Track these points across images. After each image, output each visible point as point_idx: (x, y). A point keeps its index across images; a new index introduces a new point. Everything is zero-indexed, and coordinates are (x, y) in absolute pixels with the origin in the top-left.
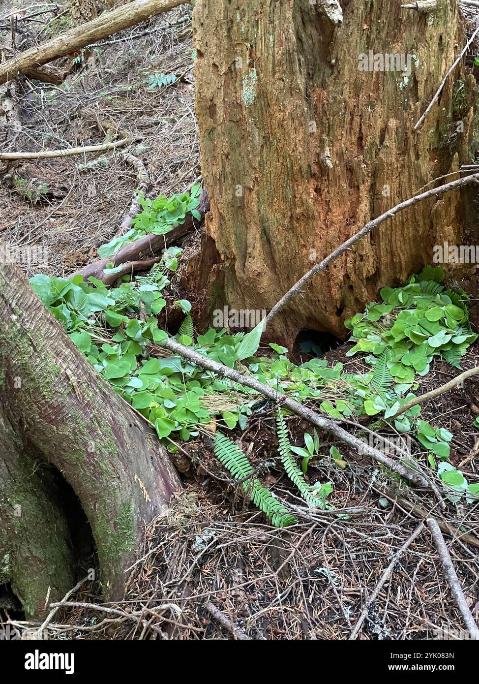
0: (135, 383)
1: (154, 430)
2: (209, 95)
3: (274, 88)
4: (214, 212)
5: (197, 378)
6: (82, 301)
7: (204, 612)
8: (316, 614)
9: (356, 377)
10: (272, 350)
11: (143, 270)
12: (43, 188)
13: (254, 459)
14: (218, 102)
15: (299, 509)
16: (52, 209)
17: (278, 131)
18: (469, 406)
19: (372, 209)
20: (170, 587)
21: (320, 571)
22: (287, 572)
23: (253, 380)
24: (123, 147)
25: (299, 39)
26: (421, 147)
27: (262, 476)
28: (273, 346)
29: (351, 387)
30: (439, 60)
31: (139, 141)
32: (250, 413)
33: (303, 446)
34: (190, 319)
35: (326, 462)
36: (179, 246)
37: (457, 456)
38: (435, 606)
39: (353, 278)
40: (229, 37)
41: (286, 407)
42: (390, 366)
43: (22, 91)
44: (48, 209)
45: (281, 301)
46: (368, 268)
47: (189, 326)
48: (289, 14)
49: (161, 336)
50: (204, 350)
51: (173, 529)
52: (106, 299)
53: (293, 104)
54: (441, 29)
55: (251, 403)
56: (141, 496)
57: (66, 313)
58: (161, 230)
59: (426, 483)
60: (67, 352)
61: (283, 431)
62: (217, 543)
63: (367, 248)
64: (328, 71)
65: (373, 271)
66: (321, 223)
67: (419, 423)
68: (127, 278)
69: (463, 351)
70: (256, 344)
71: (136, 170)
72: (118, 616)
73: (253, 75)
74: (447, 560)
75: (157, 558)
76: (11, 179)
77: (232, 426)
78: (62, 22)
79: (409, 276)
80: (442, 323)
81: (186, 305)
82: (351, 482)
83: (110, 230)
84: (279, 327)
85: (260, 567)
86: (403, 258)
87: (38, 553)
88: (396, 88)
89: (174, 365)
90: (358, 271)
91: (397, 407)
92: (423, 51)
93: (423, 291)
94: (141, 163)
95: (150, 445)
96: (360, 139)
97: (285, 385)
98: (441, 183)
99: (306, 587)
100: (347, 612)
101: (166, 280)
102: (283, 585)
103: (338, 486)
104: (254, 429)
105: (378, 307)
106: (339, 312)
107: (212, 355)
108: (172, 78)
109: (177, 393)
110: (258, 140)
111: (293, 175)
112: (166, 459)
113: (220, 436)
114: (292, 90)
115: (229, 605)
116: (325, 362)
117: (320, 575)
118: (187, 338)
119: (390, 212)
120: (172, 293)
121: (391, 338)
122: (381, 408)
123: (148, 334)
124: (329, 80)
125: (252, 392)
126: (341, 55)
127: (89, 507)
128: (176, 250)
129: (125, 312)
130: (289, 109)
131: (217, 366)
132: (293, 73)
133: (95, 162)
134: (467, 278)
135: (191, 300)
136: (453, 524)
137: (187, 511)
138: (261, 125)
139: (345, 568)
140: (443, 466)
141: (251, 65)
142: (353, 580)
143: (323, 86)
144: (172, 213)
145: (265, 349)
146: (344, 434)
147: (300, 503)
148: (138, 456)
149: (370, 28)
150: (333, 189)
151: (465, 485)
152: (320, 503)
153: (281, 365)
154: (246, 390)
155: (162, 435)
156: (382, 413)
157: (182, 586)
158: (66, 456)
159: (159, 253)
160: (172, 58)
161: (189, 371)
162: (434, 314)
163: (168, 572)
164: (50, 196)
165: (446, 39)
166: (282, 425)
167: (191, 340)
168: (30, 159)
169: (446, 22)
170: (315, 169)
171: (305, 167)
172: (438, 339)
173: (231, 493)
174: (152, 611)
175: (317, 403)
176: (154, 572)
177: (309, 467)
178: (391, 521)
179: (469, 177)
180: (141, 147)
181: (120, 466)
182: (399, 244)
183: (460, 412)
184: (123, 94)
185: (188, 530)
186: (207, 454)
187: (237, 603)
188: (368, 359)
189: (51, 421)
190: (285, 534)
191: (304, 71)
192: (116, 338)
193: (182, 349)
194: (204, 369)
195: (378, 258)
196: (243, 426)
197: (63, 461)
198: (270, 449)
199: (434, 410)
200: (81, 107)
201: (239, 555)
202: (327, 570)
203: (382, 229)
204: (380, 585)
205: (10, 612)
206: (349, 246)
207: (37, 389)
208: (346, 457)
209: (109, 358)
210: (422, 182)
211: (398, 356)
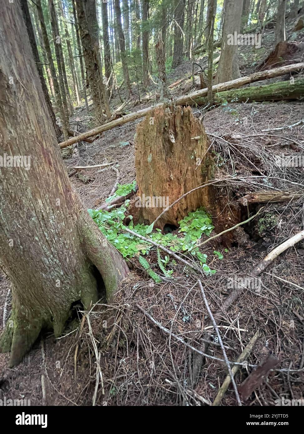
0: (117, 241)
1: (122, 255)
2: (139, 159)
3: (157, 158)
4: (139, 190)
5: (134, 240)
6: (102, 217)
7: (136, 307)
8: (167, 307)
9: (181, 239)
10: (156, 230)
11: (119, 207)
12: (87, 178)
13: (150, 263)
14: (141, 161)
15: (163, 278)
16: (90, 184)
17: (158, 170)
18: (212, 248)
19: (185, 190)
20: (126, 299)
21: (168, 295)
22: (159, 296)
23: (150, 240)
24: (112, 165)
25: (163, 145)
26: (197, 174)
27: (153, 268)
28: (157, 229)
29: (179, 242)
30: (201, 152)
31: (117, 163)
32: (149, 250)
33: (165, 259)
34: (132, 221)
35: (171, 264)
36: (129, 199)
37: (208, 262)
38: (200, 305)
39: (180, 210)
40: (144, 144)
41: (160, 248)
42: (190, 236)
43: (80, 145)
44: (89, 185)
45: (159, 217)
46: (184, 207)
47: (132, 223)
48: (161, 140)
49: (124, 227)
50: (136, 231)
51: (127, 283)
52: (108, 216)
53: (162, 163)
54: (202, 144)
55: (150, 247)
56: (119, 274)
57: (98, 221)
58: (124, 195)
59: (199, 270)
60: (99, 233)
61: (159, 255)
62: (140, 287)
63: (184, 201)
64: (171, 154)
65: (186, 208)
66: (170, 194)
67: (198, 253)
68: (114, 209)
69: (210, 232)
70: (152, 229)
71: (116, 173)
72: (112, 308)
73: (151, 155)
74: (203, 291)
75: (123, 291)
76: (78, 175)
77: (144, 254)
78: (93, 123)
79: (196, 209)
80: (205, 223)
81: (131, 217)
82: (178, 270)
83: (108, 192)
84: (159, 223)
85: (152, 294)
86: (194, 204)
87: (89, 290)
88: (190, 159)
89: (127, 236)
90: (181, 208)
91: (192, 248)
92: (197, 150)
93: (200, 214)
94: (118, 171)
95: (121, 259)
96: (181, 171)
97: (160, 242)
98: (203, 184)
99: (164, 300)
100: (176, 307)
101: (125, 210)
102: (158, 299)
103: (175, 271)
104: (150, 255)
105: (188, 218)
106: (176, 219)
107: (139, 232)
108: (127, 143)
109: (128, 244)
110: (152, 171)
111: (162, 181)
112: (125, 263)
113: (141, 257)
114: (162, 159)
115: (143, 305)
116: (172, 234)
117: (168, 296)
118: (131, 227)
119: (189, 192)
120: (127, 213)
121: (191, 227)
122: (187, 248)
123: (120, 227)
124: (172, 156)
125: (150, 244)
126: (175, 150)
127: (104, 277)
128: (128, 201)
129: (114, 220)
130: (161, 164)
131: (140, 236)
132: (162, 155)
133: (104, 170)
134: (212, 210)
135: (133, 215)
136: (206, 282)
137: (131, 278)
138: (153, 167)
139: (176, 294)
140: (204, 265)
141: (150, 152)
142: (178, 298)
143: (170, 157)
144: (128, 190)
145: (154, 230)
146: (176, 256)
147: (163, 276)
148: (118, 262)
149: (183, 143)
150: (174, 185)
151: (210, 270)
152: (169, 276)
153: (159, 235)
154: (148, 243)
155: (124, 256)
156: (187, 250)
157: (130, 299)
158: (98, 262)
159: (124, 201)
160: (127, 136)
161: (132, 238)
162: (203, 220)
163: (126, 295)
164: (90, 180)
165: (203, 147)
166: (159, 253)
167: (132, 228)
168: (83, 169)
169: (203, 143)
170: (168, 179)
171: (166, 179)
172: (203, 228)
173: (144, 273)
174: (122, 306)
175: (169, 247)
176: (122, 295)
177: (167, 266)
178: (189, 281)
179: (210, 183)
180: (118, 165)
181: (113, 265)
182: (193, 200)
183: (210, 249)
184: (112, 148)
185: (131, 284)
186: (137, 262)
187: (145, 304)
188: (184, 233)
189: (94, 253)
190: (159, 285)
191: (165, 154)
192: (111, 228)
193: (130, 231)
194: (136, 237)
195: (187, 204)
196: (147, 254)
197: (97, 264)
198: (155, 260)
199: (202, 249)
200: (99, 152)
201: (146, 291)
202: (170, 295)
203: (188, 196)
204: (185, 299)
205: (80, 308)
206: (179, 201)
207: (91, 244)
208: (177, 263)
209: (109, 234)
210: (198, 184)
211: (193, 233)
